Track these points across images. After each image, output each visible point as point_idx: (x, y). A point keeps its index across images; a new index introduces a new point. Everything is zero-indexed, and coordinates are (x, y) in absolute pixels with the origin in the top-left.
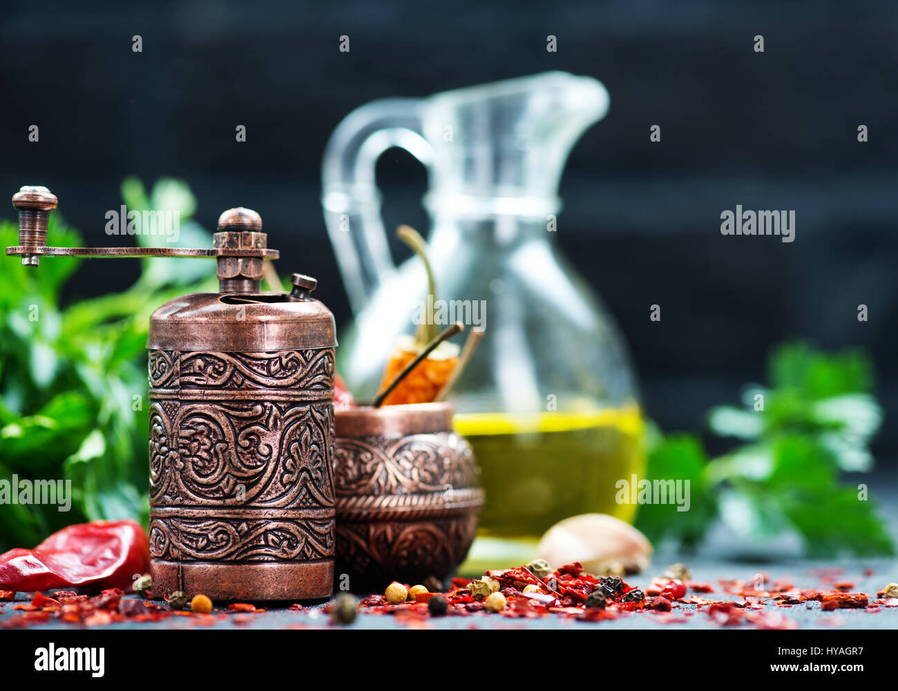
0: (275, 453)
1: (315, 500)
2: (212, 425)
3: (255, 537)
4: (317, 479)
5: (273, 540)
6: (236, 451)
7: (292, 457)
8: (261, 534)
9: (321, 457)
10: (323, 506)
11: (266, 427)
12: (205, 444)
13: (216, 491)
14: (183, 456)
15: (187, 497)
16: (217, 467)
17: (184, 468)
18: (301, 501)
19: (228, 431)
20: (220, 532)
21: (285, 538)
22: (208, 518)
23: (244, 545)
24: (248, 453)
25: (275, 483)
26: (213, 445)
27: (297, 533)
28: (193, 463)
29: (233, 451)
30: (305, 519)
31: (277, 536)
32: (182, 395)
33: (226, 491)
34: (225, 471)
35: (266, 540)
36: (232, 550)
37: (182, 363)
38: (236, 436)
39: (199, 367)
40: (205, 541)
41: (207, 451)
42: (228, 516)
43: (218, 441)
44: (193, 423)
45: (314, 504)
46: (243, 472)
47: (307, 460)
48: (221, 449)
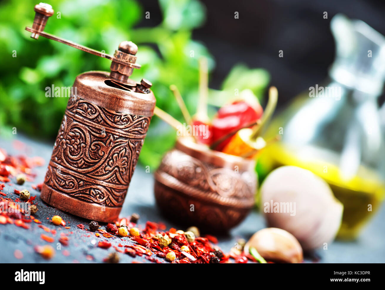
0: (106, 156)
1: (118, 180)
2: (82, 135)
3: (85, 189)
4: (122, 172)
5: (93, 193)
6: (89, 150)
7: (113, 160)
8: (88, 189)
9: (127, 163)
10: (121, 184)
11: (105, 144)
12: (77, 142)
13: (75, 164)
14: (67, 143)
15: (63, 161)
16: (79, 154)
17: (66, 149)
18: (111, 180)
19: (88, 140)
20: (71, 182)
21: (99, 193)
22: (68, 174)
23: (79, 191)
24: (94, 152)
25: (102, 169)
26: (80, 144)
27: (105, 193)
28: (70, 148)
29: (87, 149)
30: (110, 188)
31: (96, 192)
32: (75, 117)
33: (80, 165)
34: (82, 156)
35: (90, 191)
36: (74, 191)
37: (79, 103)
38: (91, 143)
39: (85, 108)
40: (64, 183)
41: (77, 145)
42: (77, 176)
43: (83, 143)
44: (75, 131)
45: (117, 182)
46: (89, 159)
47: (120, 163)
48: (83, 146)
